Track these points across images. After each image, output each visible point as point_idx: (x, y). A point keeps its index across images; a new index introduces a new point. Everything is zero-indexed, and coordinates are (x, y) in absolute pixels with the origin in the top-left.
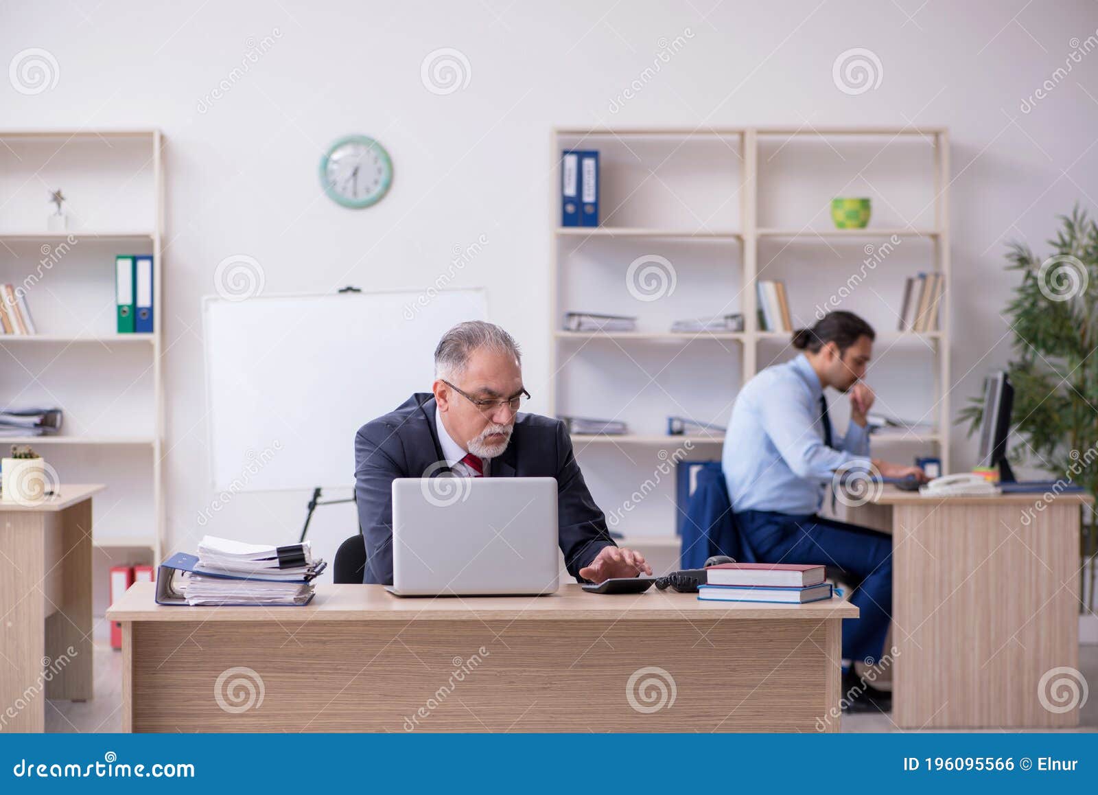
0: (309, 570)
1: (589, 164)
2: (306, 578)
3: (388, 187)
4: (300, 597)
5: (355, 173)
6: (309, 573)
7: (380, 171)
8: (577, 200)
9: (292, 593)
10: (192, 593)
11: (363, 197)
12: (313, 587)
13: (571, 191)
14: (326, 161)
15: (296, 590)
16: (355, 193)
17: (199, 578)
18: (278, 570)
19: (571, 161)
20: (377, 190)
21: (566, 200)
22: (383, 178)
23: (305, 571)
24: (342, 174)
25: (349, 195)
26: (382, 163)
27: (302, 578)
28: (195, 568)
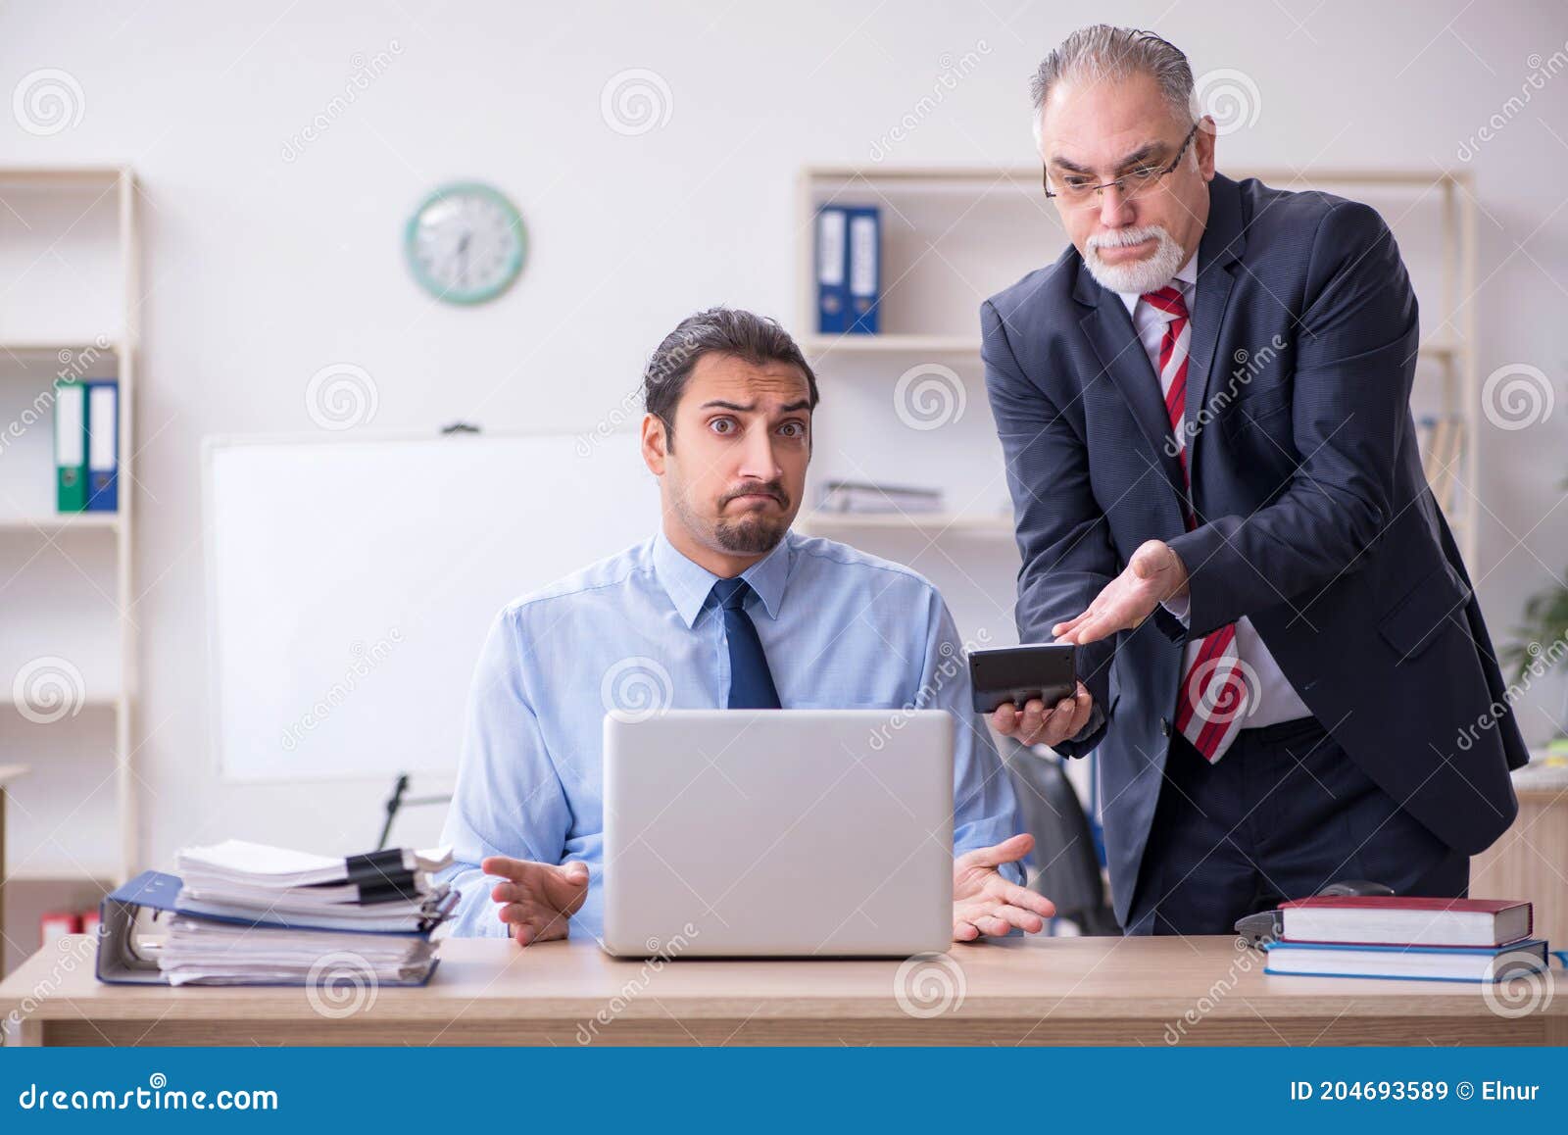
0: (424, 909)
1: (863, 228)
2: (421, 925)
3: (519, 268)
4: (414, 966)
5: (464, 245)
6: (425, 915)
7: (504, 242)
8: (843, 291)
9: (395, 958)
10: (176, 958)
11: (477, 286)
12: (437, 944)
13: (832, 274)
14: (413, 226)
15: (403, 951)
16: (464, 281)
17: (191, 926)
18: (357, 908)
19: (834, 224)
20: (500, 274)
21: (824, 290)
22: (511, 253)
23: (416, 909)
24: (440, 247)
25: (452, 284)
26: (509, 229)
27: (413, 925)
28: (180, 904)
